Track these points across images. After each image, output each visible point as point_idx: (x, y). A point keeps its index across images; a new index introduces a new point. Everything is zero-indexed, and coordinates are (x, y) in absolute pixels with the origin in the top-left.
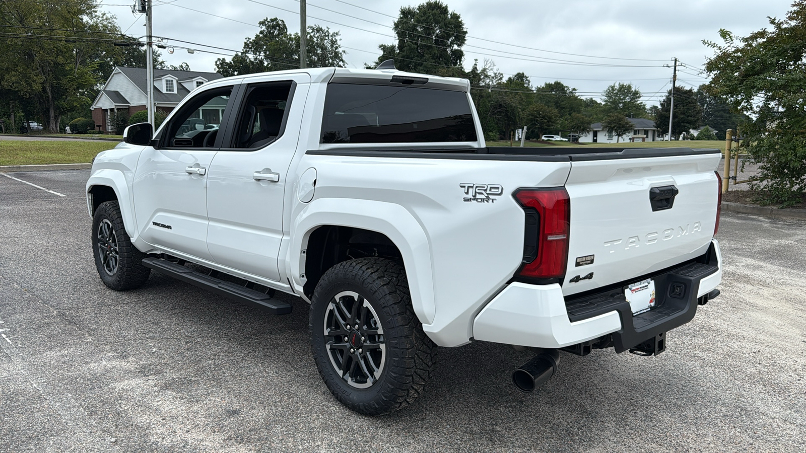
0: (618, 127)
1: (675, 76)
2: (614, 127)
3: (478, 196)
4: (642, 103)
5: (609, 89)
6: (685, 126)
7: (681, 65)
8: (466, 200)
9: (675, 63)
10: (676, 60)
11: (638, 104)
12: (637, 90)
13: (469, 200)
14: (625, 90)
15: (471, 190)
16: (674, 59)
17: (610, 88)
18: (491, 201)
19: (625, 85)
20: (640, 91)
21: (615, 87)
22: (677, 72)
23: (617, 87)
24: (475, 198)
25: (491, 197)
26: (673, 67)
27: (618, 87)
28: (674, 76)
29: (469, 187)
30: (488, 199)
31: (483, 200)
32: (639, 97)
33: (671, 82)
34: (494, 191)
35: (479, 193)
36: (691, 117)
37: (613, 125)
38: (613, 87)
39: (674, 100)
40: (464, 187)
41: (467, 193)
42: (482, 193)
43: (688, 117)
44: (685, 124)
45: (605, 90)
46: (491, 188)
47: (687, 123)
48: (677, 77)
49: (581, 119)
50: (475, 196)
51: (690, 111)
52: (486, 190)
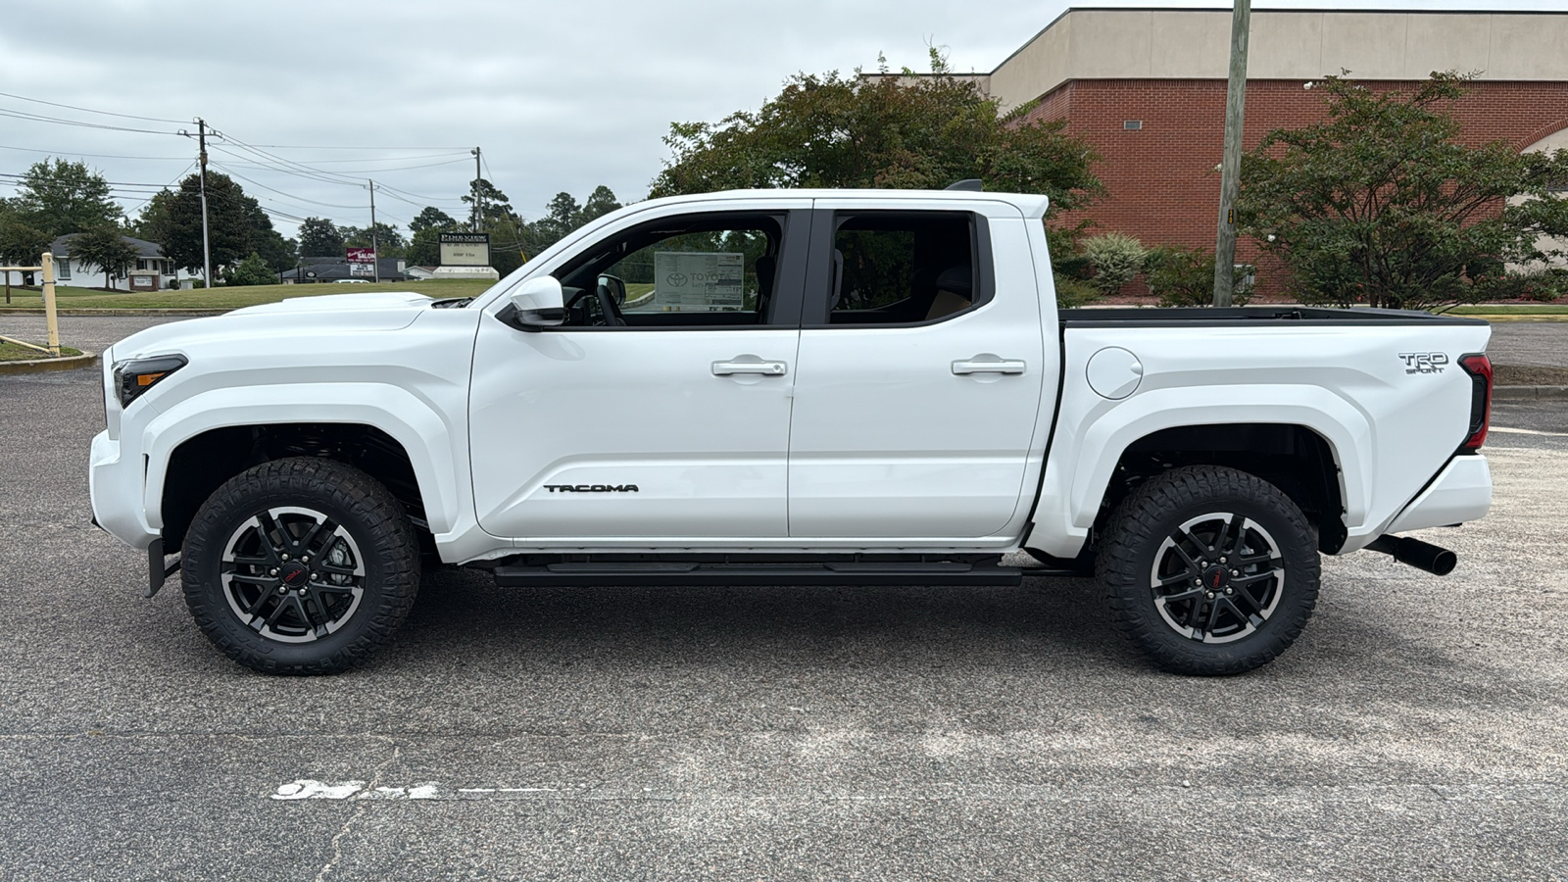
0: (104, 255)
1: (204, 155)
2: (97, 253)
3: (1422, 367)
4: (112, 203)
5: (34, 171)
6: (224, 253)
7: (215, 134)
8: (1410, 372)
9: (202, 130)
10: (202, 124)
11: (105, 206)
12: (100, 176)
13: (1413, 371)
14: (73, 175)
15: (1412, 360)
16: (198, 121)
17: (37, 169)
18: (1438, 371)
19: (70, 163)
20: (106, 179)
21: (49, 168)
22: (206, 147)
23: (53, 167)
24: (1419, 369)
25: (1437, 366)
26: (198, 138)
27: (55, 167)
28: (201, 154)
29: (1410, 357)
30: (1434, 369)
31: (1428, 371)
32: (105, 191)
33: (197, 166)
34: (1438, 360)
35: (1423, 363)
36: (234, 235)
37: (94, 250)
38: (43, 168)
39: (207, 202)
40: (1404, 357)
41: (1409, 364)
42: (1425, 363)
43: (227, 236)
44: (223, 249)
45: (27, 172)
46: (1434, 357)
47: (227, 246)
48: (208, 157)
49: (28, 236)
50: (1418, 367)
51: (231, 225)
52: (1429, 359)
